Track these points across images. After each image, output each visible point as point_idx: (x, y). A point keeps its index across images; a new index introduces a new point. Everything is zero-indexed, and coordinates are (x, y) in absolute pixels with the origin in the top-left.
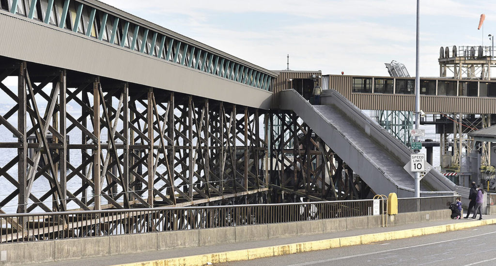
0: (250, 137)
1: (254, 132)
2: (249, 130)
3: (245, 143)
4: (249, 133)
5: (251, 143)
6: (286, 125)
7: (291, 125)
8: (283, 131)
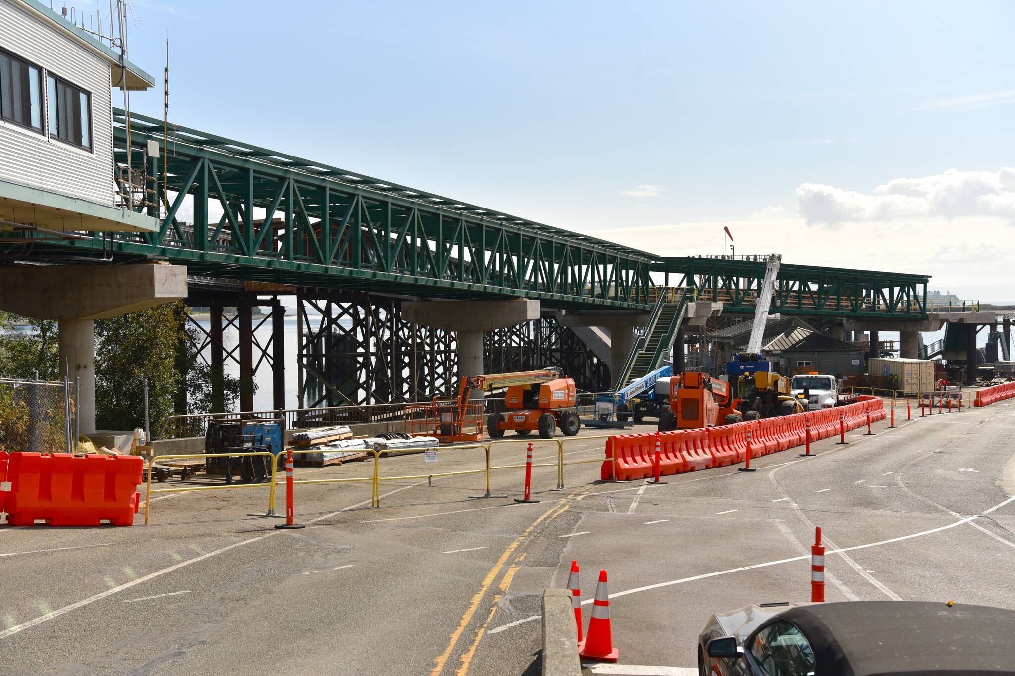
0: (523, 340)
1: (527, 335)
2: (523, 334)
3: (520, 344)
4: (522, 336)
5: (524, 344)
6: (553, 327)
7: (557, 328)
8: (551, 332)
